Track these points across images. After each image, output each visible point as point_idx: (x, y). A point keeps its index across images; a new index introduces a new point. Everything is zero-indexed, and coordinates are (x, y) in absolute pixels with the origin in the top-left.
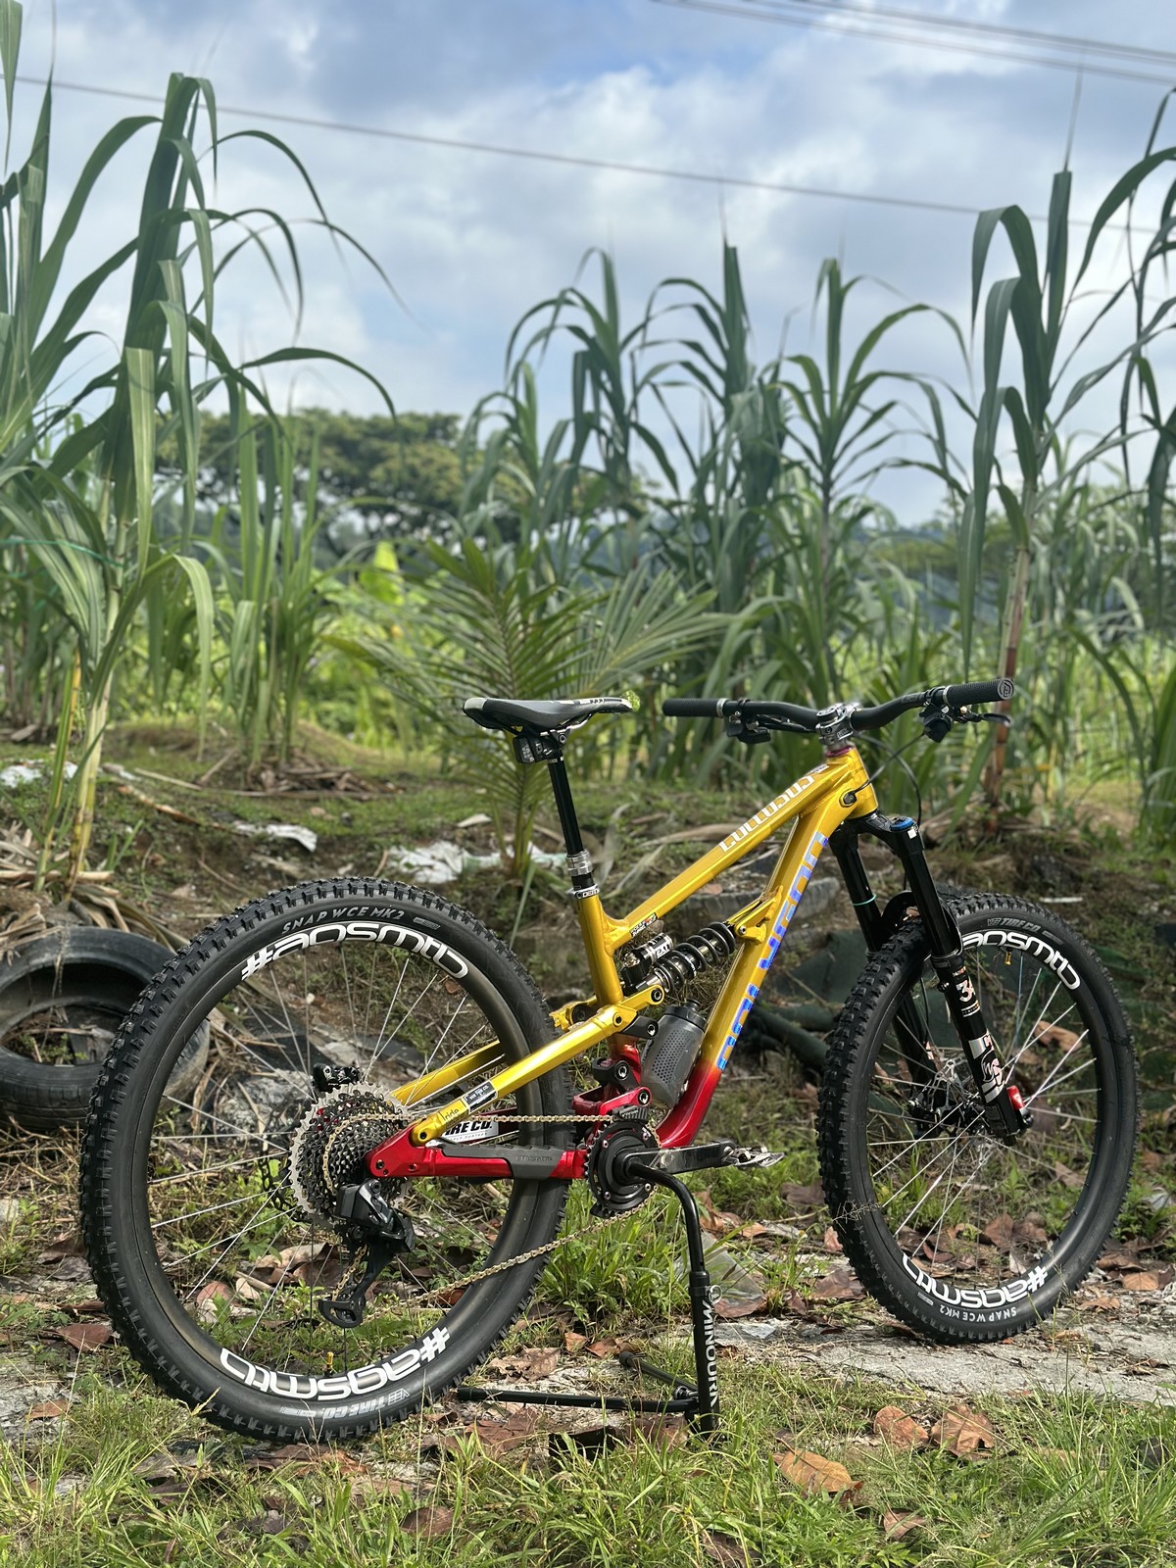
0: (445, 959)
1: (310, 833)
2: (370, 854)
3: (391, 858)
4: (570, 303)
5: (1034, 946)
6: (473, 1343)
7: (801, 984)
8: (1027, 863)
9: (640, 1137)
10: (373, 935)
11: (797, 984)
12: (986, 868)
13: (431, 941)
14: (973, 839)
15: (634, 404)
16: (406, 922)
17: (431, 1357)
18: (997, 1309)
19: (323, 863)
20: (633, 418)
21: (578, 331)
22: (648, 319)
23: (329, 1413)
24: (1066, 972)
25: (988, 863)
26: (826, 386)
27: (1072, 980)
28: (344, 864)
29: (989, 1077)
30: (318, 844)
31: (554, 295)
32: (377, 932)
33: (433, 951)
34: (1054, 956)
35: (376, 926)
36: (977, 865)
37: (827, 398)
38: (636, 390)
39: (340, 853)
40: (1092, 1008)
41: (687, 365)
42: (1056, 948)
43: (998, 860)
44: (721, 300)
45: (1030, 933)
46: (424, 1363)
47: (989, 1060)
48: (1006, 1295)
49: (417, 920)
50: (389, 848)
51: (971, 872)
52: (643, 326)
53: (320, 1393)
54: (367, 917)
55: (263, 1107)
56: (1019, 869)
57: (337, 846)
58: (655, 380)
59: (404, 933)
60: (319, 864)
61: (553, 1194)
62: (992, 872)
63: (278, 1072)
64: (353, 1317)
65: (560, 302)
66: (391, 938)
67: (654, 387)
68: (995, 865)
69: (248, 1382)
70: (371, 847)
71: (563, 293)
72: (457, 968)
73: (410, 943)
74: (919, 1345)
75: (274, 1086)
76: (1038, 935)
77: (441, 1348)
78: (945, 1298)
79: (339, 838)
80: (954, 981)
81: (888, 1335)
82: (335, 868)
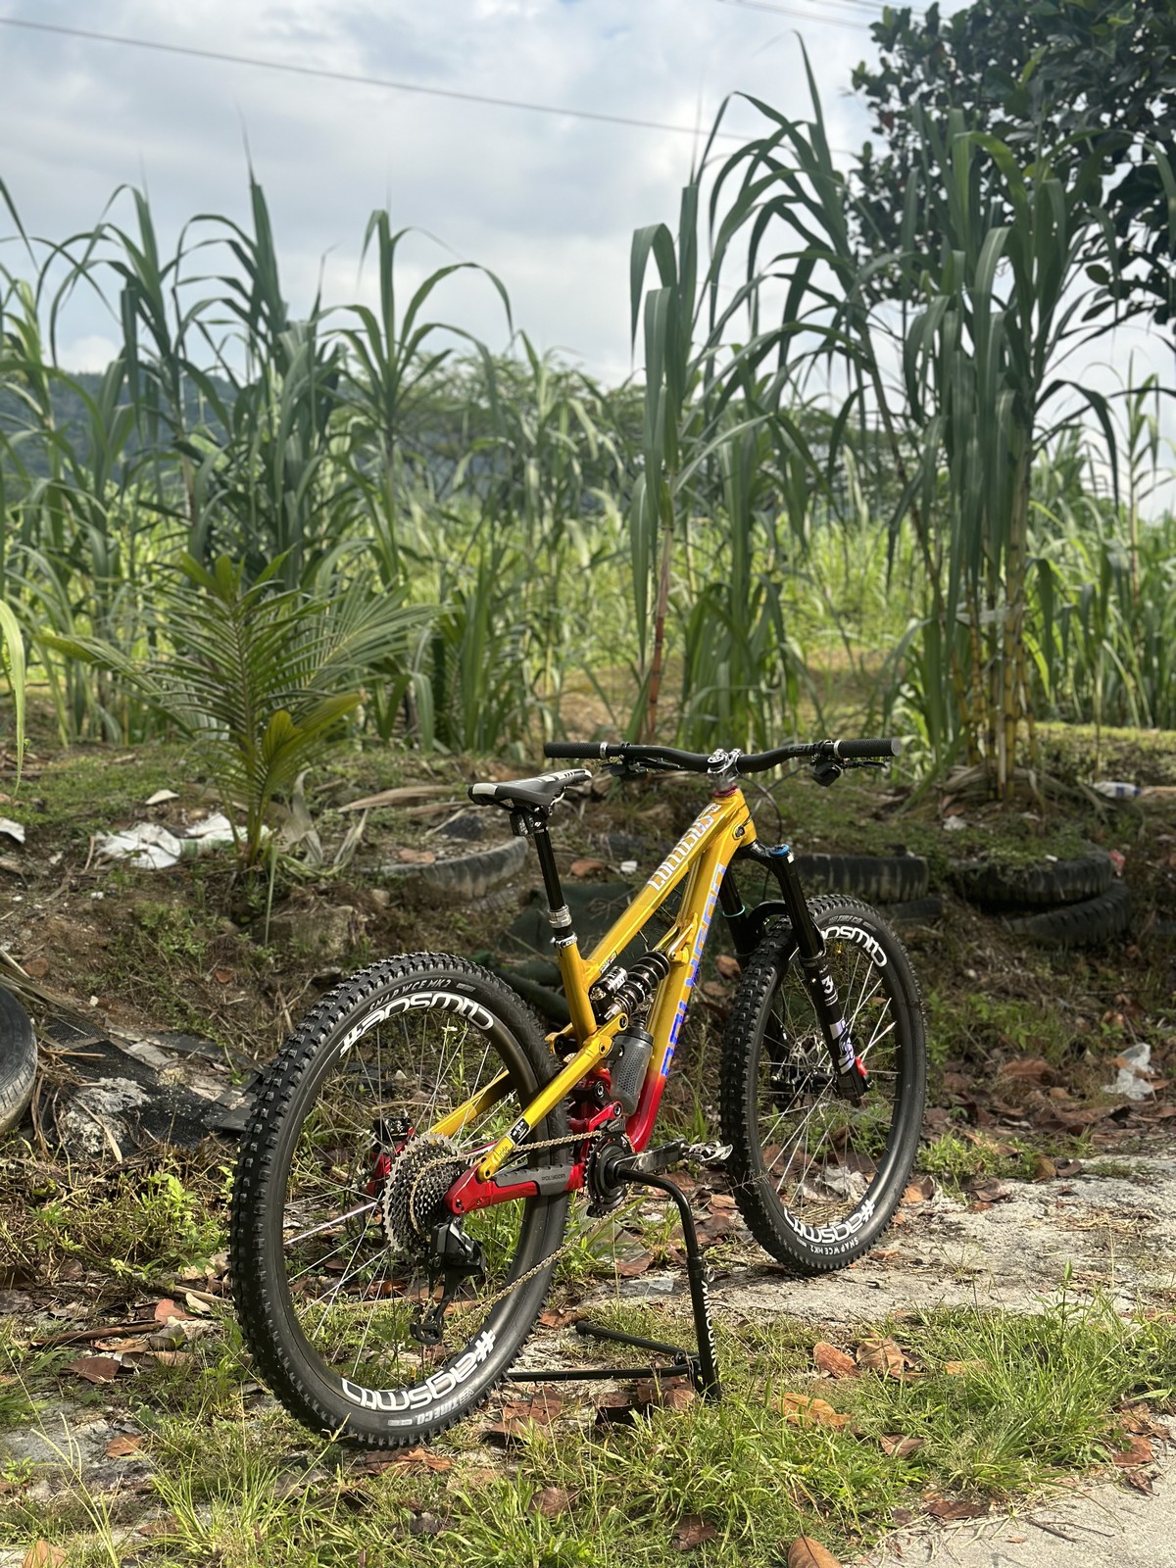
0: (478, 1017)
1: (17, 825)
2: (77, 841)
3: (101, 843)
4: (105, 238)
5: (858, 934)
6: (512, 1338)
7: (519, 940)
8: (683, 810)
9: (621, 1146)
10: (427, 1003)
11: (514, 942)
12: (650, 818)
13: (468, 1002)
14: (636, 792)
15: (181, 341)
16: (452, 989)
17: (484, 1357)
18: (846, 1241)
19: (34, 853)
20: (181, 355)
21: (119, 267)
22: (180, 255)
23: (421, 1418)
24: (878, 954)
25: (651, 813)
26: (382, 330)
27: (881, 960)
28: (53, 853)
29: (845, 1053)
30: (26, 835)
31: (91, 229)
32: (430, 1000)
33: (469, 1009)
34: (870, 941)
35: (429, 995)
36: (642, 815)
37: (384, 340)
38: (183, 326)
39: (45, 841)
40: (894, 980)
41: (229, 302)
42: (871, 933)
43: (659, 809)
44: (253, 237)
45: (854, 925)
46: (479, 1363)
47: (845, 1040)
48: (849, 1228)
49: (460, 986)
50: (95, 834)
51: (637, 821)
52: (175, 263)
53: (412, 1403)
54: (426, 989)
55: (105, 1118)
56: (677, 816)
57: (41, 835)
58: (200, 317)
59: (449, 997)
60: (31, 855)
61: (561, 1203)
62: (655, 820)
63: (103, 1081)
64: (436, 1335)
65: (96, 236)
66: (441, 1001)
67: (201, 325)
68: (658, 814)
69: (363, 1404)
70: (75, 834)
71: (100, 228)
72: (484, 1022)
73: (454, 1004)
74: (792, 1280)
75: (106, 1097)
76: (861, 926)
77: (490, 1348)
78: (812, 1238)
79: (41, 826)
80: (820, 978)
81: (765, 1274)
82: (46, 858)
